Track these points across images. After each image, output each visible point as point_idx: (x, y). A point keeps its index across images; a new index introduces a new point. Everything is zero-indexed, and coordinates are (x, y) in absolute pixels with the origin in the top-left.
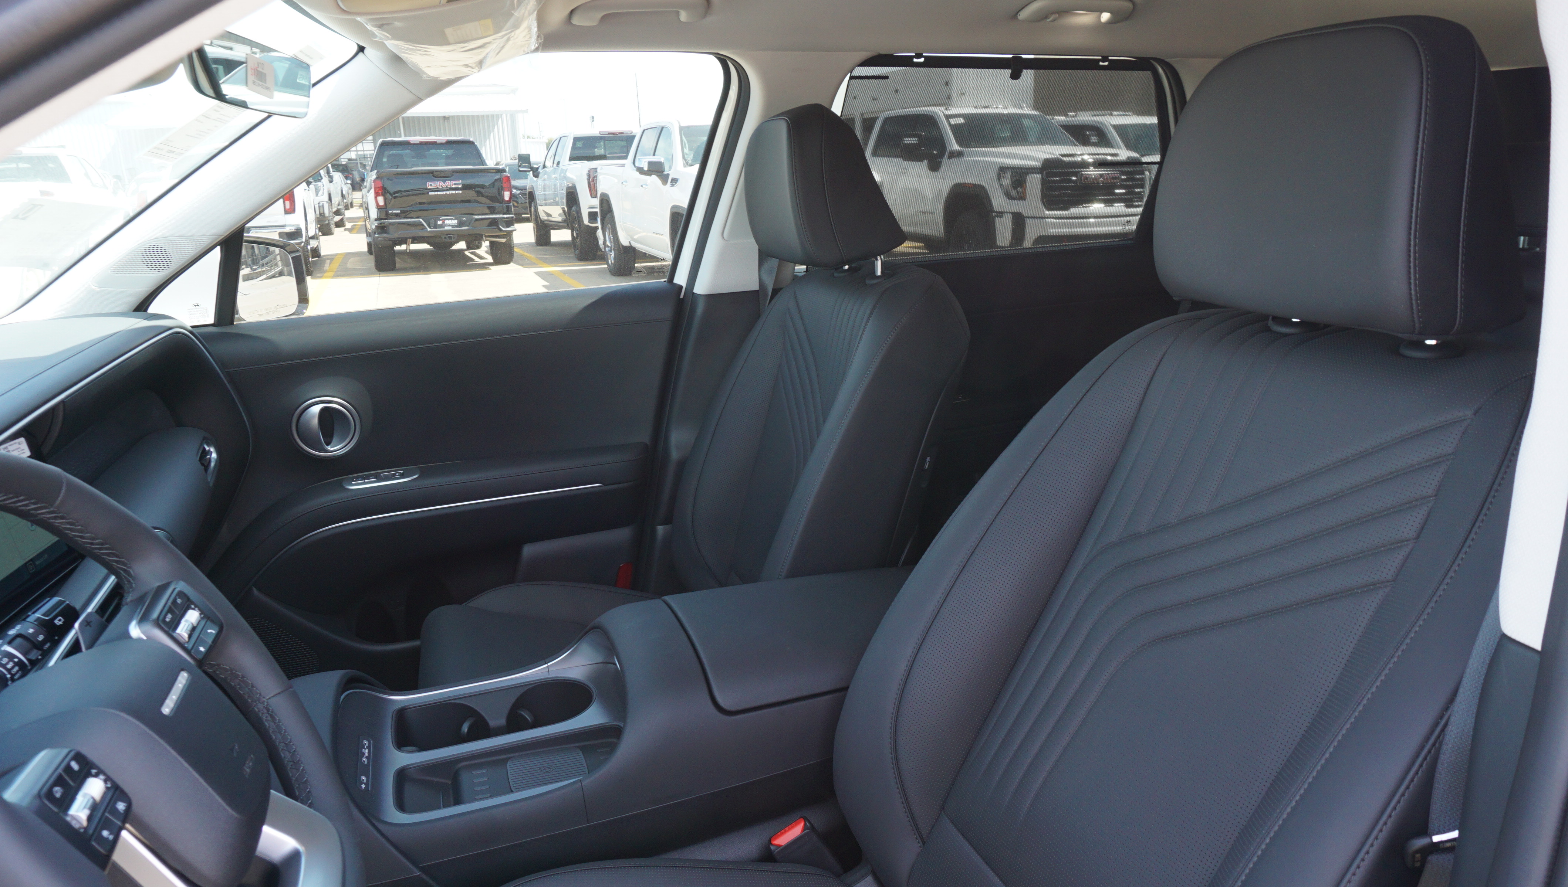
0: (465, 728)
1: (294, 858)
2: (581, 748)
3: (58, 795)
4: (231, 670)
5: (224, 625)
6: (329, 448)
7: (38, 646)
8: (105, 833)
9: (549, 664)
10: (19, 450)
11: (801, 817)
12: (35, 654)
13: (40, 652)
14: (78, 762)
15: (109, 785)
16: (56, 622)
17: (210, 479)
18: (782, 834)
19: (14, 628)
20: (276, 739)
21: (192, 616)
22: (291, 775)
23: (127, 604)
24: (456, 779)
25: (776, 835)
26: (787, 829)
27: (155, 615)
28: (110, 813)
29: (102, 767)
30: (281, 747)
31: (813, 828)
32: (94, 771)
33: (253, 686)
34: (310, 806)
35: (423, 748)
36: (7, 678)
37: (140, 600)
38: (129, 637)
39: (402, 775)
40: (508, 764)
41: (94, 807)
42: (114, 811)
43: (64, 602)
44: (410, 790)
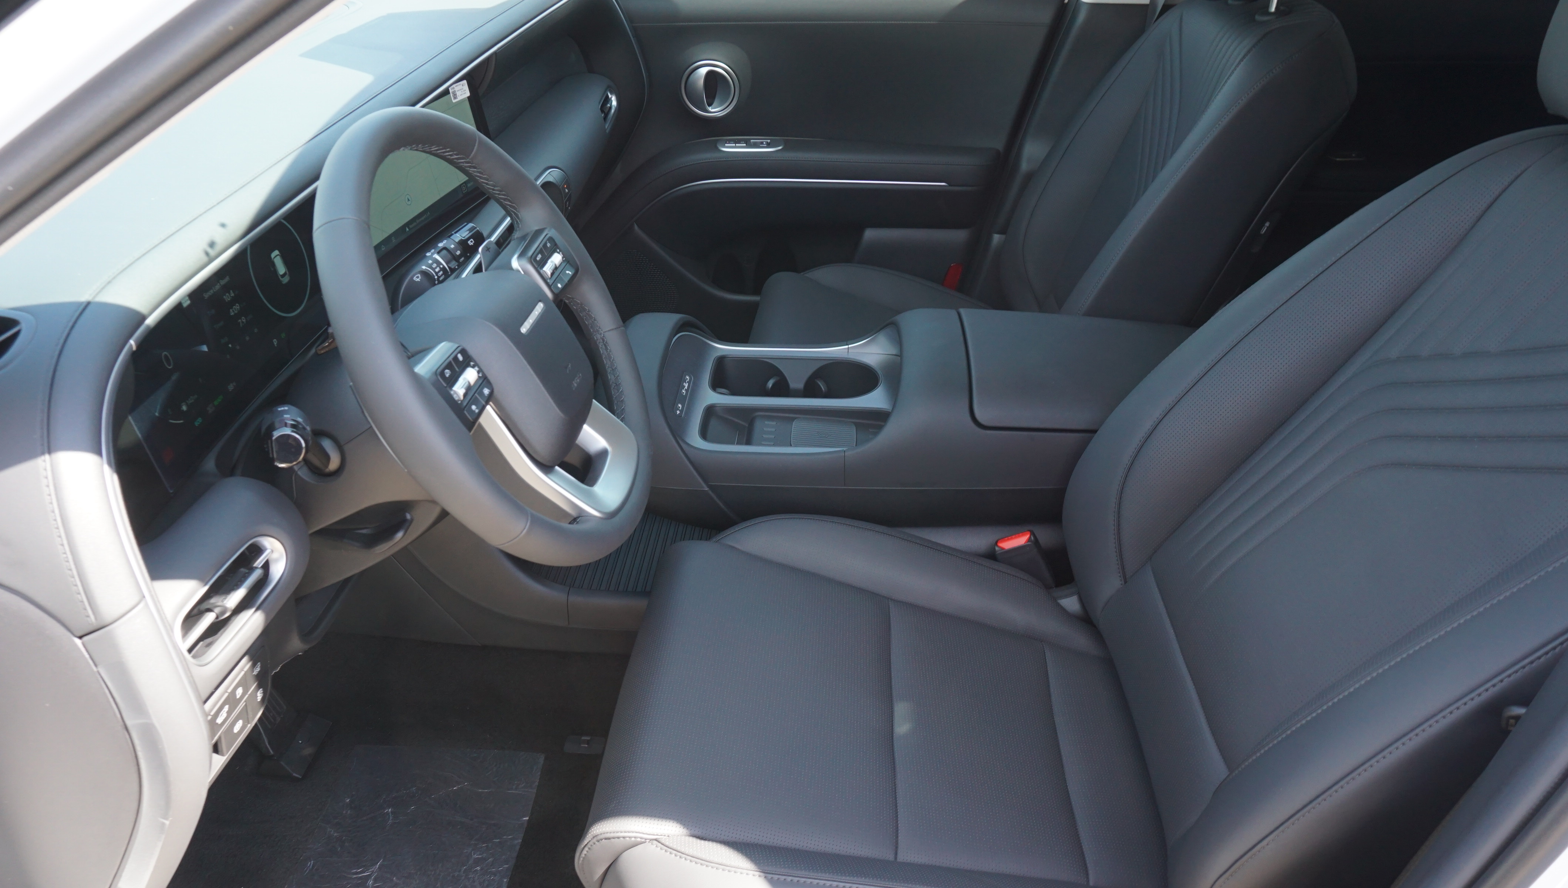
0: (770, 384)
1: (604, 453)
2: (856, 424)
3: (447, 375)
4: (581, 304)
5: (580, 270)
6: (710, 109)
7: (456, 258)
8: (474, 407)
9: (850, 346)
10: (462, 90)
11: (1029, 531)
12: (454, 264)
13: (457, 264)
14: (462, 355)
15: (480, 375)
16: (469, 242)
17: (608, 126)
18: (1008, 540)
19: (442, 242)
20: (606, 364)
21: (556, 259)
22: (613, 393)
23: (514, 239)
24: (751, 423)
25: (1003, 539)
26: (1014, 536)
27: (530, 253)
28: (478, 394)
29: (478, 362)
30: (609, 370)
31: (1036, 542)
32: (472, 363)
33: (595, 320)
34: (622, 420)
35: (734, 393)
36: (435, 279)
37: (523, 238)
38: (511, 269)
39: (710, 411)
40: (794, 423)
41: (469, 388)
42: (482, 394)
43: (476, 228)
44: (714, 423)
